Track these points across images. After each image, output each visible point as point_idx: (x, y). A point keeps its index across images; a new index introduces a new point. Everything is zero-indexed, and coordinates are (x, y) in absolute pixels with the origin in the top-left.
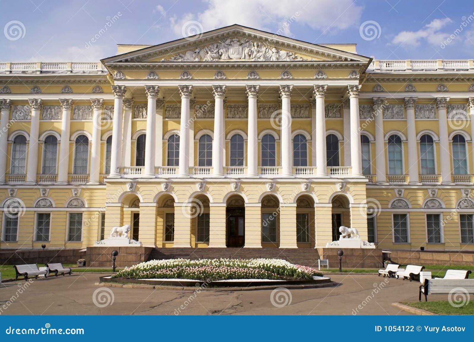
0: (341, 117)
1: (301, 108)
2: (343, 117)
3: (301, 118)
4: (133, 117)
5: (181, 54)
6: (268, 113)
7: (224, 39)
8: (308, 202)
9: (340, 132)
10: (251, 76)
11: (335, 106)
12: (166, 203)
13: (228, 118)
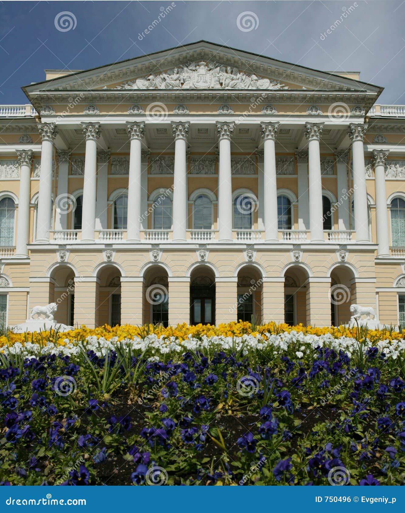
0: (333, 174)
1: (283, 162)
2: (336, 174)
3: (284, 174)
4: (70, 173)
5: (129, 83)
6: (242, 168)
7: (187, 63)
8: (294, 280)
9: (332, 192)
10: (223, 110)
11: (326, 161)
12: (111, 281)
13: (190, 173)
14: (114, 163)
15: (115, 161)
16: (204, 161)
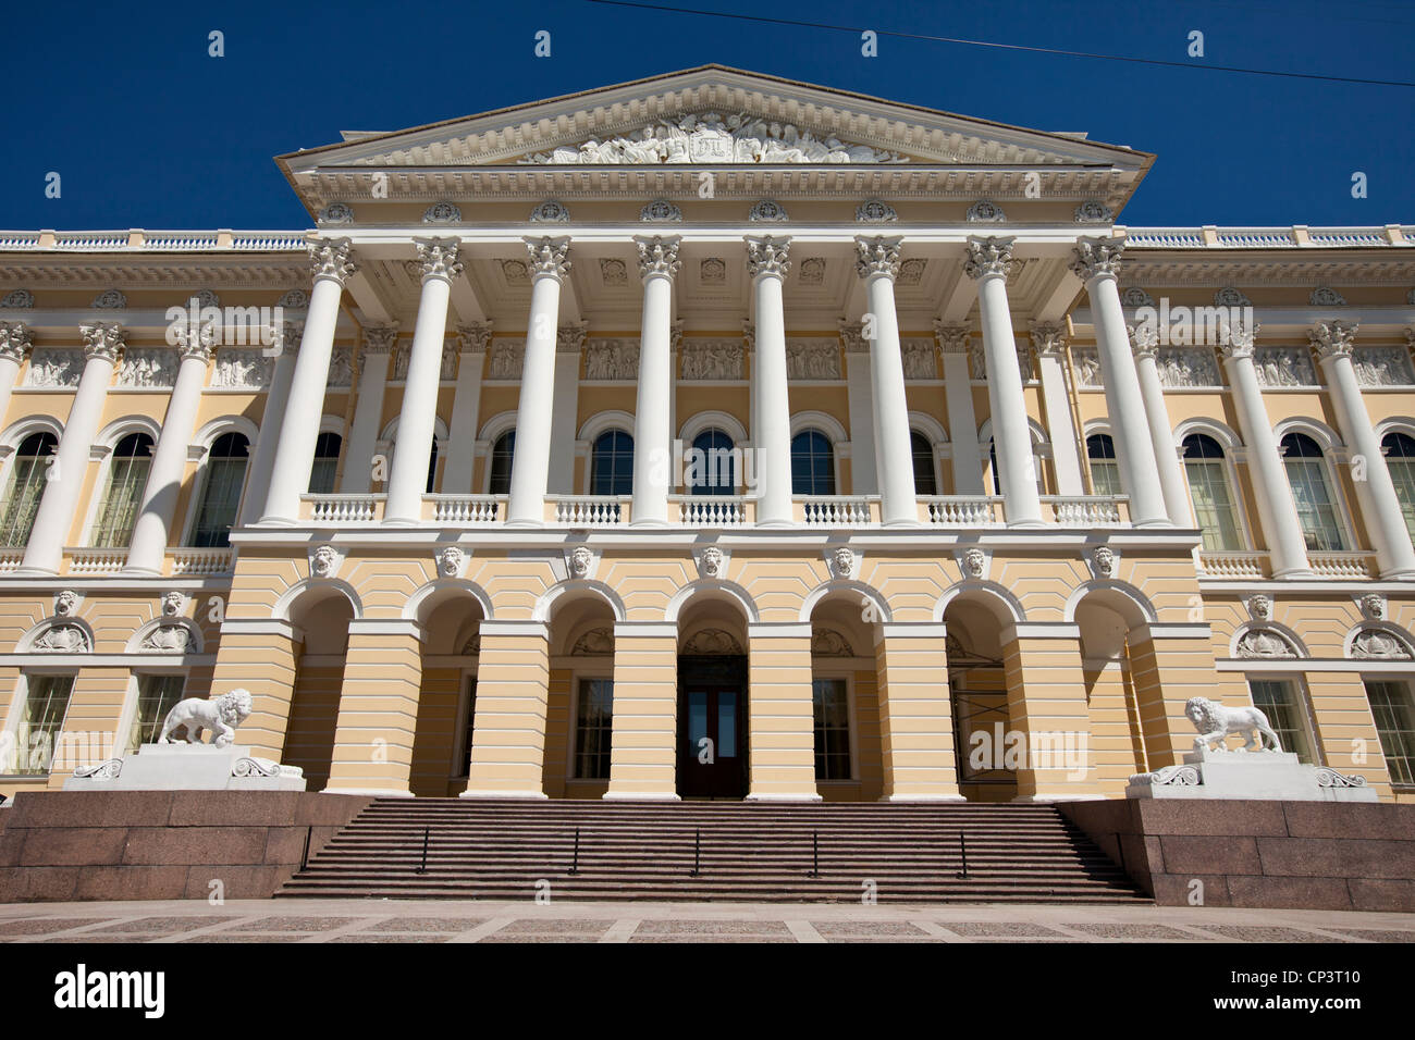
0: (1033, 377)
3: (911, 379)
4: (393, 375)
12: (469, 641)
13: (683, 379)
14: (499, 355)
15: (501, 351)
16: (714, 350)
